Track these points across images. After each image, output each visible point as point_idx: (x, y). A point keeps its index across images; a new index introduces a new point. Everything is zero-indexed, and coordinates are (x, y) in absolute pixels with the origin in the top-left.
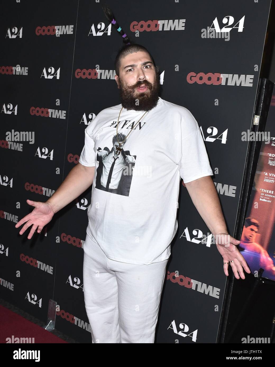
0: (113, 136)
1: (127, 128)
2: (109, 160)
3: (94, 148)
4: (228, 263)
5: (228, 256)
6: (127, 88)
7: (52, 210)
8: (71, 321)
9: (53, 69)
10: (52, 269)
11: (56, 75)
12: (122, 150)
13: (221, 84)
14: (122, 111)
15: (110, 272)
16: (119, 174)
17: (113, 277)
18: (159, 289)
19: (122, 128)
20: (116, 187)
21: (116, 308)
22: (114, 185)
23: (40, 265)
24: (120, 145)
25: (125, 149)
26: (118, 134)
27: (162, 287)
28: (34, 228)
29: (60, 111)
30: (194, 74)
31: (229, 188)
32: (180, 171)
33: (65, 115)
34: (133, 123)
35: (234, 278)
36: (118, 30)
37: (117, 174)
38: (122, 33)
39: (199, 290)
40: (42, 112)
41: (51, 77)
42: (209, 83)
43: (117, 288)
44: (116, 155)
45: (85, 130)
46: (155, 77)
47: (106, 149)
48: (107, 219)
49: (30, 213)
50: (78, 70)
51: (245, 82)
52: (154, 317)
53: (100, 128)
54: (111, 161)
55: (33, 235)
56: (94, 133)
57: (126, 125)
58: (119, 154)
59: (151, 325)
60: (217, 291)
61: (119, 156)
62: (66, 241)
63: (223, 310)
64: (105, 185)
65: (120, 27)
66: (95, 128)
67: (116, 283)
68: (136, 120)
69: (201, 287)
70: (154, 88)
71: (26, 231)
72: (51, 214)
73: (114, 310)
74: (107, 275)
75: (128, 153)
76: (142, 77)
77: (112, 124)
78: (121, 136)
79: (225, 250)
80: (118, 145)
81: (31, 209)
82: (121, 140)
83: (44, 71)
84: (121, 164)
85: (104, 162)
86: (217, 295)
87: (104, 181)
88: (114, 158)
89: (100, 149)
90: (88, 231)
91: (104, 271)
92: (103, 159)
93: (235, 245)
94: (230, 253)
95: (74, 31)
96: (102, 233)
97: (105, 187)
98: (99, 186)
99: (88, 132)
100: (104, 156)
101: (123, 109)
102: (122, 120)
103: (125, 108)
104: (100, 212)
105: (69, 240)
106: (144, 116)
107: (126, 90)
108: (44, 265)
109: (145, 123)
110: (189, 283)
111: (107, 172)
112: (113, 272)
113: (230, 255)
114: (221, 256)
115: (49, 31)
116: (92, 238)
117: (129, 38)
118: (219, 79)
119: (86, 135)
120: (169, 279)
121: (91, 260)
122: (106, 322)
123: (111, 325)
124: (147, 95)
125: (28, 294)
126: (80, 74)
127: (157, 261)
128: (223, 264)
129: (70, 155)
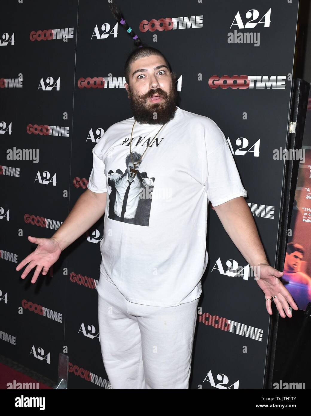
0: (126, 156)
1: (142, 146)
2: (123, 184)
3: (104, 171)
4: (271, 299)
5: (270, 291)
6: (137, 98)
7: (59, 246)
8: (87, 379)
9: (52, 79)
10: (60, 316)
11: (56, 85)
12: (137, 172)
13: (249, 87)
14: (134, 125)
15: (130, 317)
16: (135, 200)
17: (134, 323)
18: (191, 335)
19: (136, 145)
20: (132, 216)
21: (140, 361)
22: (130, 214)
23: (46, 312)
24: (134, 166)
25: (141, 171)
26: (131, 153)
27: (194, 332)
28: (38, 270)
29: (62, 128)
30: (217, 78)
31: (265, 209)
32: (207, 192)
33: (68, 132)
34: (149, 139)
35: (278, 315)
36: (128, 31)
37: (133, 200)
38: (133, 34)
39: (238, 332)
40: (41, 130)
41: (49, 89)
42: (234, 87)
43: (140, 335)
44: (130, 179)
45: (93, 150)
46: (172, 85)
47: (119, 171)
48: (124, 253)
49: (33, 253)
50: (82, 79)
51: (277, 84)
52: (186, 368)
53: (110, 148)
54: (125, 185)
55: (37, 278)
56: (103, 153)
57: (140, 142)
58: (134, 177)
59: (183, 379)
60: (260, 333)
61: (134, 179)
62: (76, 282)
63: (268, 355)
64: (119, 214)
65: (130, 28)
66: (104, 147)
67: (138, 330)
68: (152, 136)
69: (241, 329)
70: (170, 98)
71: (28, 274)
72: (58, 252)
73: (138, 363)
74: (127, 321)
75: (145, 175)
76: (155, 85)
77: (124, 142)
78: (135, 156)
79: (266, 284)
80: (132, 166)
81: (34, 247)
82: (136, 161)
83: (42, 81)
84: (137, 189)
85: (117, 187)
86: (259, 337)
87: (118, 209)
88: (129, 182)
89: (111, 172)
90: (102, 269)
91: (123, 316)
92: (115, 183)
93: (278, 278)
94: (272, 287)
96: (119, 271)
97: (120, 216)
98: (113, 216)
99: (97, 152)
100: (116, 180)
101: (136, 122)
102: (136, 136)
103: (138, 121)
104: (115, 246)
105: (80, 279)
106: (161, 130)
107: (137, 100)
108: (52, 311)
109: (162, 139)
110: (226, 325)
111: (121, 199)
112: (134, 317)
113: (272, 289)
114: (262, 291)
115: (45, 35)
116: (107, 277)
117: (140, 40)
118: (246, 82)
119: (95, 156)
120: (202, 322)
121: (107, 303)
122: (129, 378)
123: (135, 381)
124: (161, 107)
125: (33, 348)
126: (84, 83)
127: (186, 301)
128: (264, 300)
129: (77, 179)
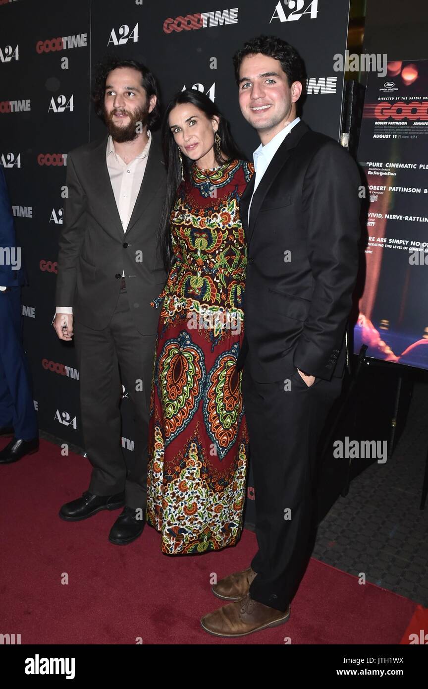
23: (70, 372)
51: (326, 88)
83: (53, 102)
95: (88, 42)
108: (75, 370)
